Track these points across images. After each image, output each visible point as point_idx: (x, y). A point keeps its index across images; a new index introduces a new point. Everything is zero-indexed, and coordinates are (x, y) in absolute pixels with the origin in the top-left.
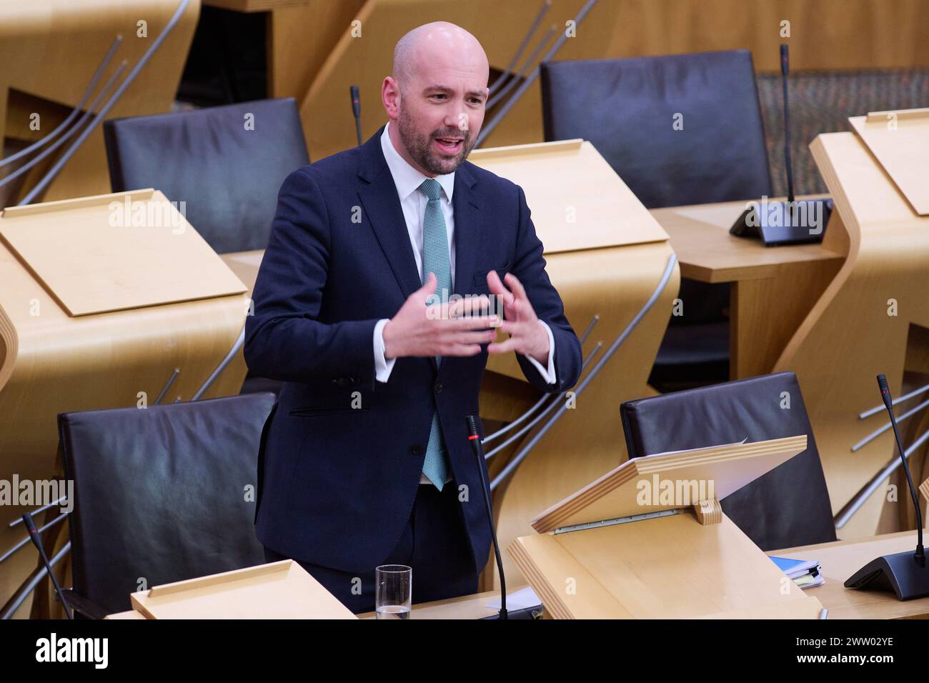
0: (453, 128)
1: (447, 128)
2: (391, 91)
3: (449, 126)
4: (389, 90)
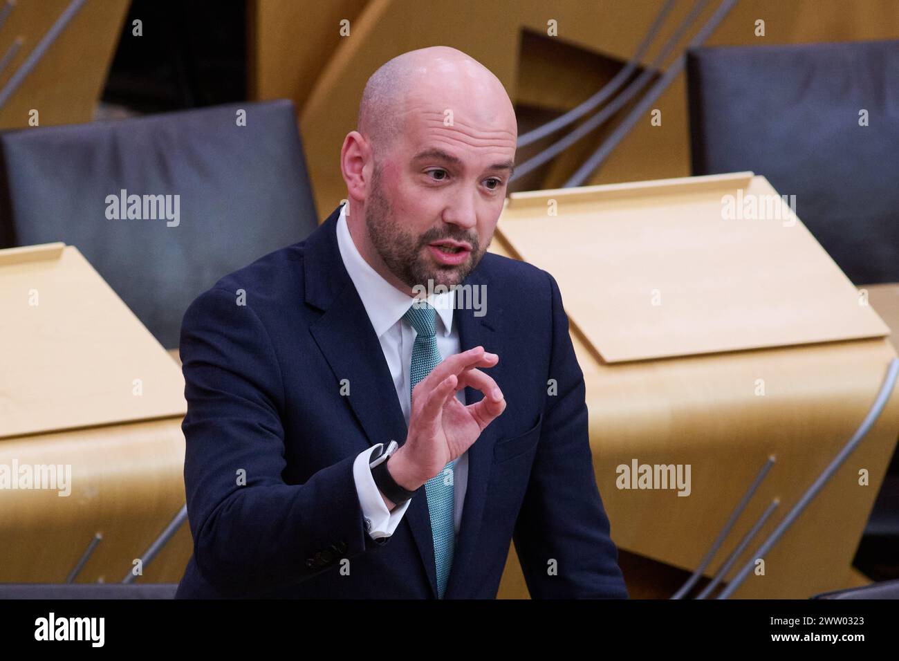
3: (449, 224)
4: (352, 152)
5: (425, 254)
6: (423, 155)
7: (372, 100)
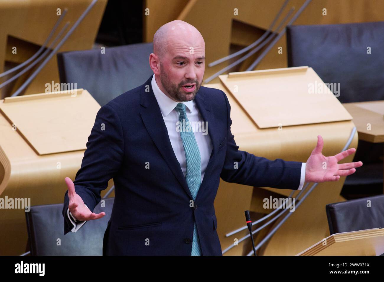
0: (189, 80)
1: (187, 80)
2: (155, 60)
3: (187, 78)
4: (153, 60)
5: (181, 90)
6: (176, 58)
7: (156, 42)
